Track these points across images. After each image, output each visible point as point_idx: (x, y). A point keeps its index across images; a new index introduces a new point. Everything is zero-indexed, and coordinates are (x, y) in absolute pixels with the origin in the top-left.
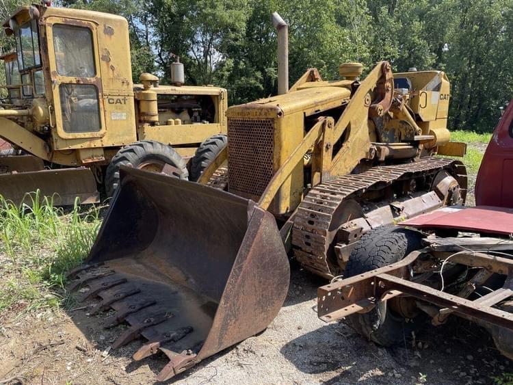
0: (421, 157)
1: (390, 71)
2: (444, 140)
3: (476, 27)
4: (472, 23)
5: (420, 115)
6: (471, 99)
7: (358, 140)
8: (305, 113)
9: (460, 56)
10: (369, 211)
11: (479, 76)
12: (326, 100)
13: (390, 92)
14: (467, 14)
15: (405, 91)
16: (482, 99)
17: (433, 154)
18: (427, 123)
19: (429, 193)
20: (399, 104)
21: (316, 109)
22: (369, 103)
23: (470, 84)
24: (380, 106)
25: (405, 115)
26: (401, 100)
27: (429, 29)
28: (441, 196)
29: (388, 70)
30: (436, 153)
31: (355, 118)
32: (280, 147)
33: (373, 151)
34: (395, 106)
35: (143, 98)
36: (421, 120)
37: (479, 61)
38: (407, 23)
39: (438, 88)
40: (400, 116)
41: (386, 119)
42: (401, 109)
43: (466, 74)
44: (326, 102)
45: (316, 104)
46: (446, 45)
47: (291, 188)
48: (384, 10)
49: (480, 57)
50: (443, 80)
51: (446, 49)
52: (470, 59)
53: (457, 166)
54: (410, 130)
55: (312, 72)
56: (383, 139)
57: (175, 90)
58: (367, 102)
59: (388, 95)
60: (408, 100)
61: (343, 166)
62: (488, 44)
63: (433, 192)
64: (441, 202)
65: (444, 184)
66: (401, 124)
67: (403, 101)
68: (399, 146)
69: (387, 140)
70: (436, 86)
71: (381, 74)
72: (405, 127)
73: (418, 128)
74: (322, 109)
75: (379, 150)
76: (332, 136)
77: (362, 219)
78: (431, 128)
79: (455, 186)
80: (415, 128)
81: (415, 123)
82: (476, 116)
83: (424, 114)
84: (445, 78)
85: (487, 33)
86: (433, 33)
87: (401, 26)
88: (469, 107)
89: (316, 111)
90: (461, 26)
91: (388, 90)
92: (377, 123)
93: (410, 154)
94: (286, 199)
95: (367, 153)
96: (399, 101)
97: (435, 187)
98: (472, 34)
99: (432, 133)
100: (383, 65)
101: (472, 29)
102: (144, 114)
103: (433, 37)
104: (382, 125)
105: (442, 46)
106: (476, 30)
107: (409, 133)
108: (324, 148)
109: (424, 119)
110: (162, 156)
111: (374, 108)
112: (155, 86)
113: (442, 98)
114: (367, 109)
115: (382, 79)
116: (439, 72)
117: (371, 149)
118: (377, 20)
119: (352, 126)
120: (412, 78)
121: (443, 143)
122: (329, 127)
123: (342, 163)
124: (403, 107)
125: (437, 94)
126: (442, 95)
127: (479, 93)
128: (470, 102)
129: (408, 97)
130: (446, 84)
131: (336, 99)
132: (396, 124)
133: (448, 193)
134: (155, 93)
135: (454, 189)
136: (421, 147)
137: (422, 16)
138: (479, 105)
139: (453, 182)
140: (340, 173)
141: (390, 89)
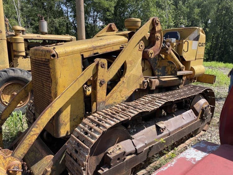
0: (184, 85)
1: (159, 24)
2: (200, 73)
3: (224, 12)
4: (222, 10)
5: (184, 57)
6: (221, 45)
7: (132, 76)
8: (82, 55)
9: (216, 25)
10: (137, 132)
11: (225, 35)
12: (104, 45)
13: (160, 40)
14: (220, 6)
15: (174, 40)
16: (226, 46)
17: (194, 82)
18: (189, 62)
19: (188, 111)
20: (167, 49)
21: (95, 52)
22: (143, 48)
23: (221, 39)
24: (151, 51)
25: (172, 57)
26: (169, 46)
27: (202, 12)
28: (196, 113)
29: (157, 24)
30: (196, 81)
31: (130, 59)
32: (56, 84)
33: (146, 84)
34: (164, 50)
35: (14, 41)
36: (185, 60)
37: (225, 28)
38: (192, 9)
39: (197, 39)
40: (169, 57)
41: (158, 59)
42: (169, 53)
43: (219, 34)
44: (105, 46)
45: (95, 48)
46: (210, 20)
47: (71, 115)
48: (181, 2)
49: (226, 26)
50: (201, 33)
51: (209, 22)
52: (221, 26)
53: (208, 91)
54: (175, 68)
55: (110, 26)
56: (157, 73)
57: (40, 37)
58: (141, 48)
59: (158, 43)
60: (175, 46)
61: (119, 96)
62: (229, 20)
63: (191, 110)
64: (196, 117)
65: (199, 104)
66: (168, 64)
67: (171, 47)
68: (167, 78)
69: (160, 73)
70: (195, 37)
71: (152, 27)
72: (171, 66)
73: (182, 65)
74: (100, 52)
75: (151, 82)
76: (107, 75)
77: (129, 140)
78: (192, 65)
79: (206, 106)
80: (180, 66)
81: (180, 63)
82: (223, 54)
83: (186, 56)
84: (202, 32)
85: (229, 15)
86: (204, 15)
87: (189, 10)
88: (220, 50)
89: (95, 54)
90: (217, 11)
91: (158, 39)
92: (151, 62)
93: (177, 84)
94: (66, 125)
95: (140, 85)
96: (167, 47)
97: (193, 106)
98: (222, 15)
99: (192, 69)
100: (153, 20)
101: (222, 13)
102: (14, 51)
103: (203, 16)
104: (156, 63)
105: (208, 20)
106: (224, 13)
107: (174, 70)
108: (98, 84)
109: (187, 60)
110: (22, 78)
111: (146, 52)
112: (23, 34)
113: (200, 45)
114: (141, 53)
115: (153, 31)
116: (198, 28)
117: (144, 82)
118: (177, 7)
119: (128, 65)
120: (181, 32)
121: (200, 75)
122: (102, 67)
123: (118, 93)
124: (171, 51)
125: (196, 43)
126: (200, 43)
127: (224, 43)
128: (220, 47)
129: (175, 44)
130: (203, 36)
131: (114, 44)
132: (165, 63)
133: (201, 111)
134: (23, 38)
135: (206, 108)
136: (184, 78)
137: (199, 6)
138: (225, 49)
139: (205, 103)
140: (116, 101)
141: (160, 38)
